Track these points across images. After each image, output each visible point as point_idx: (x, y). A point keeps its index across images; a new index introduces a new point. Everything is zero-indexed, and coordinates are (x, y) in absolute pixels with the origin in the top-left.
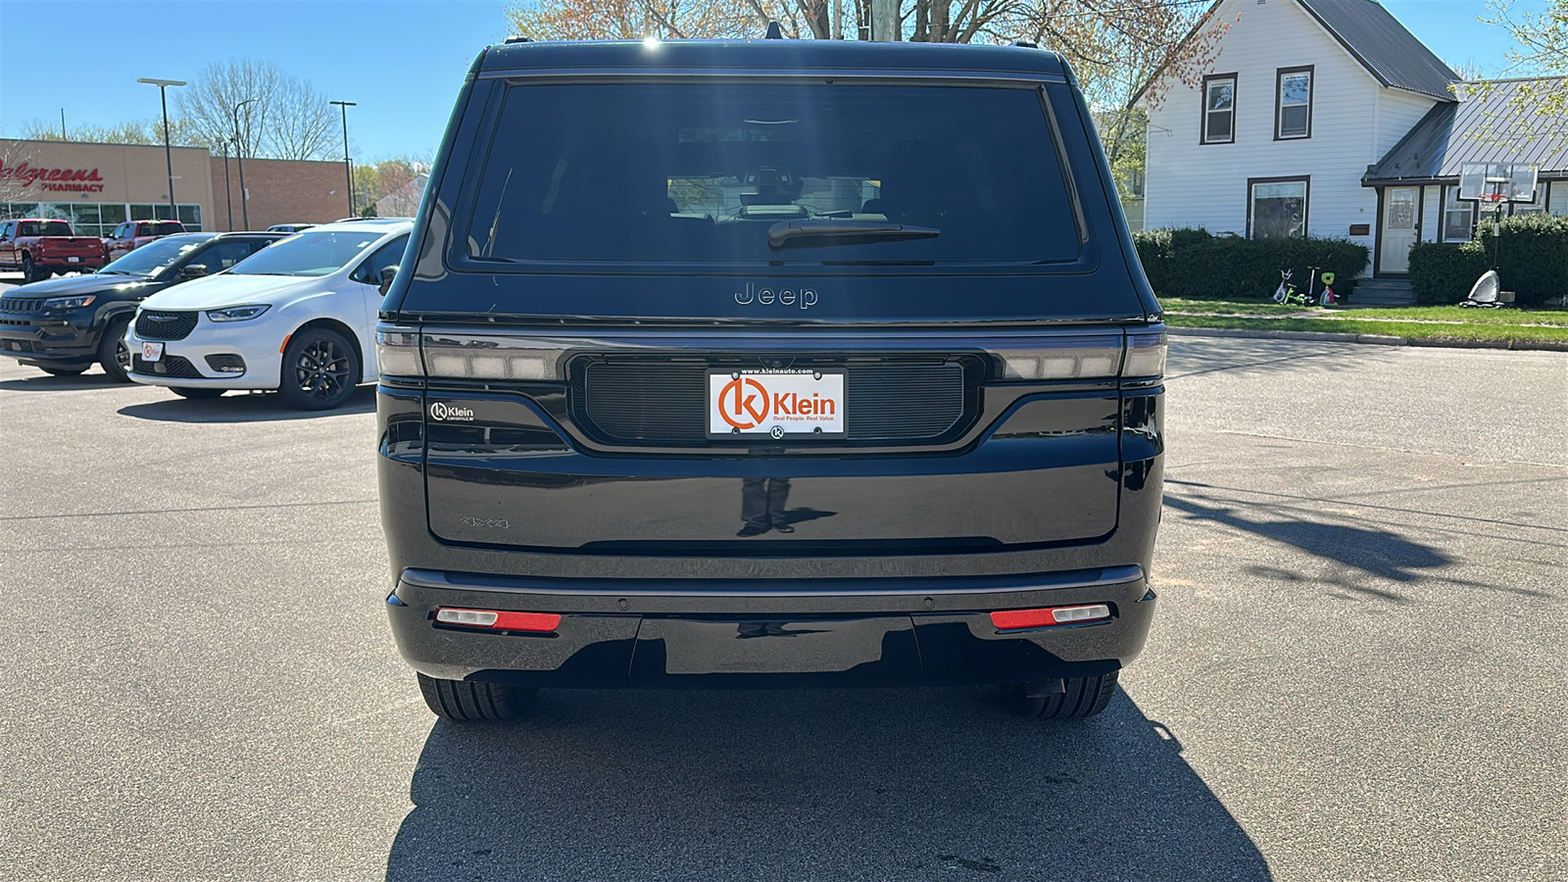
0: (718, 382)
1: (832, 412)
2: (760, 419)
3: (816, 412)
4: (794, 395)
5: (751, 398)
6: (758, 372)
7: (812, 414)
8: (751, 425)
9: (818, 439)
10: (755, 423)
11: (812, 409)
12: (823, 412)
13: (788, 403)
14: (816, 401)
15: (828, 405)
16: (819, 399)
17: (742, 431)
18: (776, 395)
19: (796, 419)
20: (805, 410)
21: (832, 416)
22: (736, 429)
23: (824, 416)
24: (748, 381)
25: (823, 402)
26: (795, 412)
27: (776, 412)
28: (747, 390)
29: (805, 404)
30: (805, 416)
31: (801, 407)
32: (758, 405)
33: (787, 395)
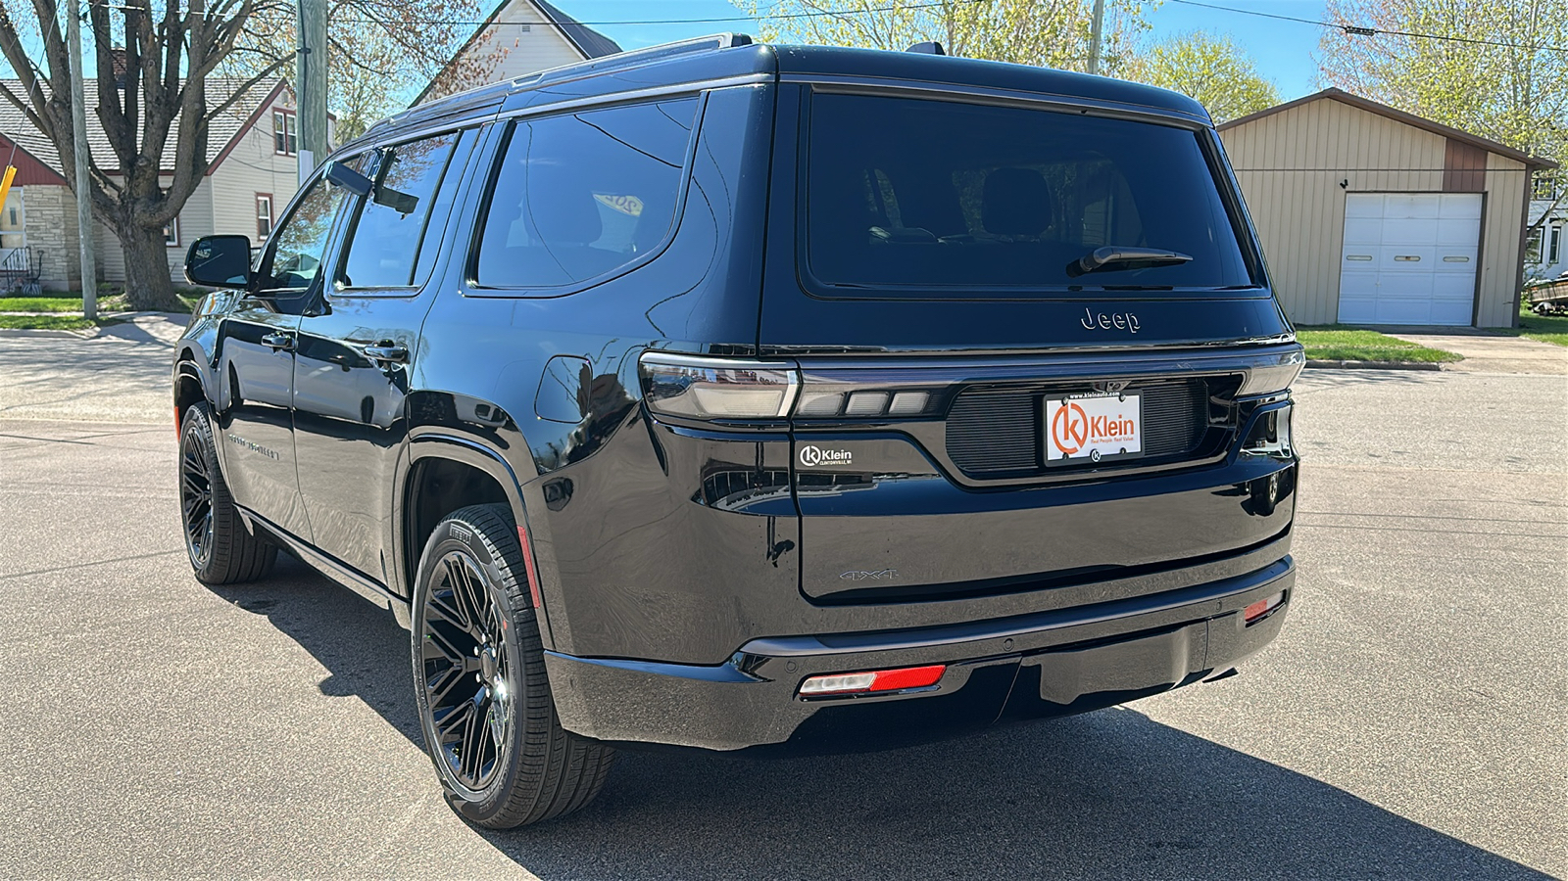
0: (1052, 406)
1: (1132, 433)
2: (1081, 442)
3: (1121, 434)
4: (1105, 417)
5: (1075, 422)
6: (1081, 396)
7: (1117, 436)
8: (1075, 450)
9: (1121, 461)
10: (1078, 448)
11: (1118, 430)
12: (1125, 433)
13: (1101, 426)
14: (1120, 422)
15: (1129, 424)
16: (1122, 420)
17: (1071, 456)
18: (1093, 418)
19: (1107, 441)
20: (1113, 432)
21: (1132, 436)
22: (1066, 455)
23: (1126, 436)
24: (1074, 406)
25: (1126, 423)
26: (1106, 435)
27: (1093, 436)
28: (1073, 415)
29: (1113, 426)
30: (1113, 438)
31: (1110, 429)
32: (1079, 430)
33: (1100, 418)
